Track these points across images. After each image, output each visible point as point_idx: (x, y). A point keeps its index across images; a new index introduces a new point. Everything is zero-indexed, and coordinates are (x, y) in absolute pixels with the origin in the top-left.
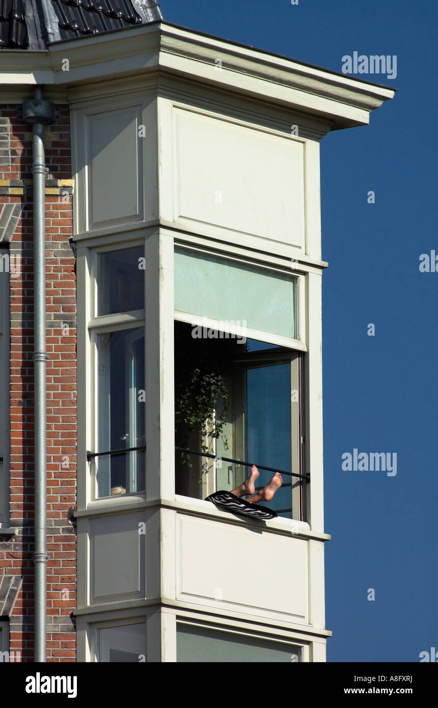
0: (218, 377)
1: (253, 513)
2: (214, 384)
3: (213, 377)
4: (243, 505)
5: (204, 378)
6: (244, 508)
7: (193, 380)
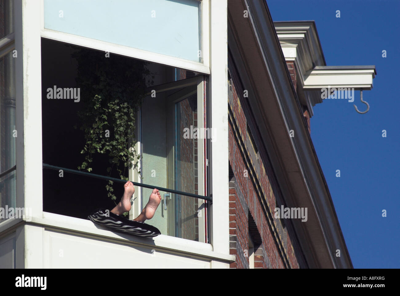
0: (124, 104)
1: (132, 230)
2: (117, 111)
3: (118, 104)
4: (119, 222)
5: (108, 105)
6: (122, 225)
7: (95, 107)
